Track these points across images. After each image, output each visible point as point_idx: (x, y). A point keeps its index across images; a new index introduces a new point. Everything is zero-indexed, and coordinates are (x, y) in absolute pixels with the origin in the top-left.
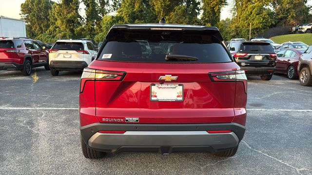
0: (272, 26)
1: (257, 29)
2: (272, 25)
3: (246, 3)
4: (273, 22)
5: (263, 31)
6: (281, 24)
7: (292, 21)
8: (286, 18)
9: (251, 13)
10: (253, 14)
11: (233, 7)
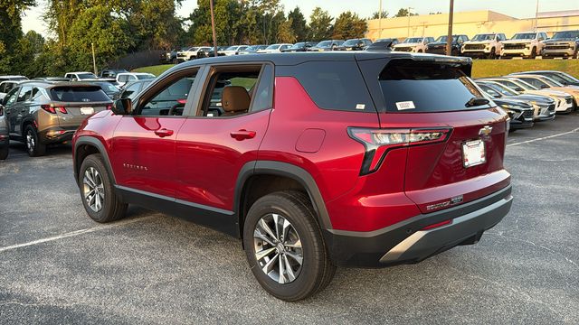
0: (131, 50)
1: (105, 54)
2: (131, 47)
3: (76, 5)
4: (133, 43)
5: (117, 57)
6: (145, 46)
7: (163, 43)
8: (152, 36)
9: (91, 24)
10: (94, 26)
11: (48, 10)
